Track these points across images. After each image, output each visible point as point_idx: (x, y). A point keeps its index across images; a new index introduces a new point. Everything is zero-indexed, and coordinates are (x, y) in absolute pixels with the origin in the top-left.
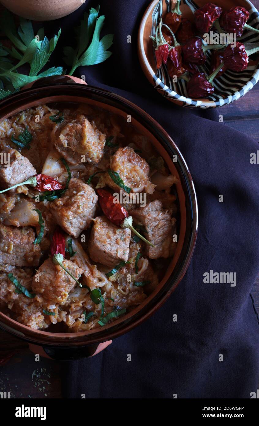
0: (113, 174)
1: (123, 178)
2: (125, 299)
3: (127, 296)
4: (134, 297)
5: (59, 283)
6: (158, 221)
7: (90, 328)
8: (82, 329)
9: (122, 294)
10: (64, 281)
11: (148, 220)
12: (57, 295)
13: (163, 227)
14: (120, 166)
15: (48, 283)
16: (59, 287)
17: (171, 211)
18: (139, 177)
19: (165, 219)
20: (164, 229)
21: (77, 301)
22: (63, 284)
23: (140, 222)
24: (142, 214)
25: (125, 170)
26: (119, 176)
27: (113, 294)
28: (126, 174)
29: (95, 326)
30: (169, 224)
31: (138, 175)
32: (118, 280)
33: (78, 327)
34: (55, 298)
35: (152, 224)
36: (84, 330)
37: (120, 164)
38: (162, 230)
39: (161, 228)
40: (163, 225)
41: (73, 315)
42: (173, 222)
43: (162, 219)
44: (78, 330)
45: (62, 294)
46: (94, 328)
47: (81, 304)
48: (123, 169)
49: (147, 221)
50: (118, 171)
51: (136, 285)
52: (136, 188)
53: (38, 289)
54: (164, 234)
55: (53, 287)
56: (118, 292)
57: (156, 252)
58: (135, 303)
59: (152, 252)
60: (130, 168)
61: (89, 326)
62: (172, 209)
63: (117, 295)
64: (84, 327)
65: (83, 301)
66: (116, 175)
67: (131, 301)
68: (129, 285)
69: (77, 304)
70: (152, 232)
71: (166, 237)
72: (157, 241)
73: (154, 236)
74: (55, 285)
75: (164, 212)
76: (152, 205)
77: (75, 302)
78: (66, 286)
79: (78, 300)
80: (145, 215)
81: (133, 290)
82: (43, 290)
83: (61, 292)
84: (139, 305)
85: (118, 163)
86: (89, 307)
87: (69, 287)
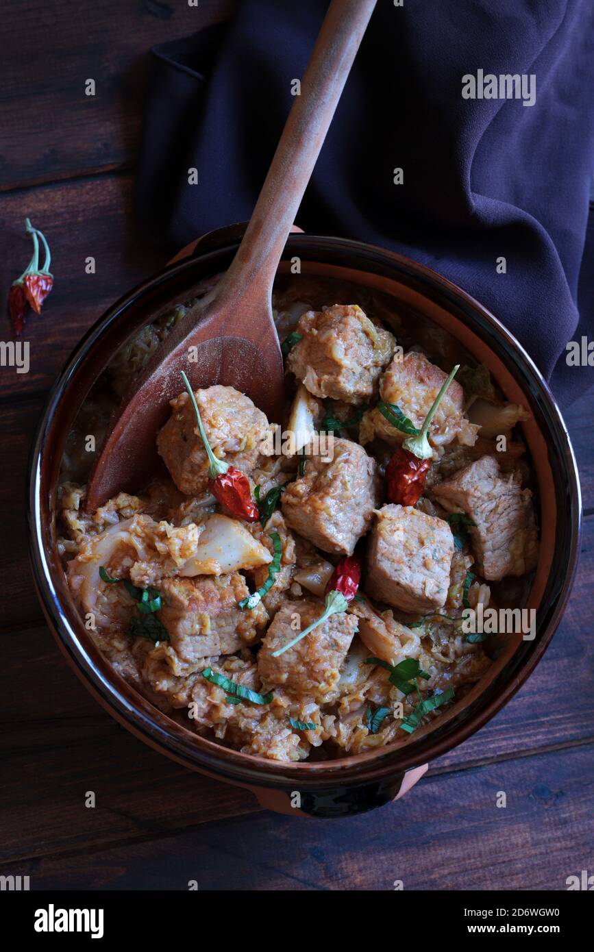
0: (389, 410)
1: (410, 415)
2: (447, 672)
3: (452, 666)
4: (466, 665)
5: (316, 654)
6: (496, 499)
7: (385, 742)
8: (369, 746)
9: (443, 662)
10: (325, 648)
11: (475, 500)
12: (316, 680)
13: (508, 510)
14: (401, 392)
15: (293, 658)
16: (318, 661)
17: (519, 476)
18: (444, 412)
19: (510, 493)
20: (510, 515)
21: (353, 690)
22: (324, 655)
23: (458, 506)
24: (459, 489)
25: (414, 399)
26: (401, 413)
27: (423, 666)
28: (416, 407)
29: (396, 735)
30: (518, 503)
31: (441, 409)
32: (431, 634)
33: (359, 742)
34: (314, 687)
35: (483, 506)
36: (372, 748)
37: (402, 387)
38: (507, 517)
39: (503, 512)
40: (508, 505)
41: (349, 720)
42: (527, 498)
43: (504, 495)
44: (359, 748)
45: (328, 674)
46: (394, 741)
47: (362, 697)
48: (408, 397)
49: (473, 501)
50: (399, 403)
51: (469, 642)
52: (441, 436)
53: (274, 676)
54: (511, 525)
55: (306, 664)
56: (432, 659)
57: (498, 564)
58: (470, 679)
59: (489, 567)
60: (424, 393)
61: (384, 737)
62: (519, 471)
63: (431, 666)
64: (373, 741)
65: (366, 689)
66: (395, 410)
67: (462, 675)
68: (453, 643)
69: (354, 697)
70: (485, 524)
71: (516, 531)
72: (497, 542)
73: (492, 532)
74: (308, 660)
75: (504, 479)
76: (478, 468)
77: (350, 694)
78: (331, 658)
79: (354, 687)
80: (468, 490)
81: (463, 652)
82: (285, 676)
83: (324, 672)
84: (478, 681)
85: (397, 386)
86: (377, 699)
87: (339, 657)
